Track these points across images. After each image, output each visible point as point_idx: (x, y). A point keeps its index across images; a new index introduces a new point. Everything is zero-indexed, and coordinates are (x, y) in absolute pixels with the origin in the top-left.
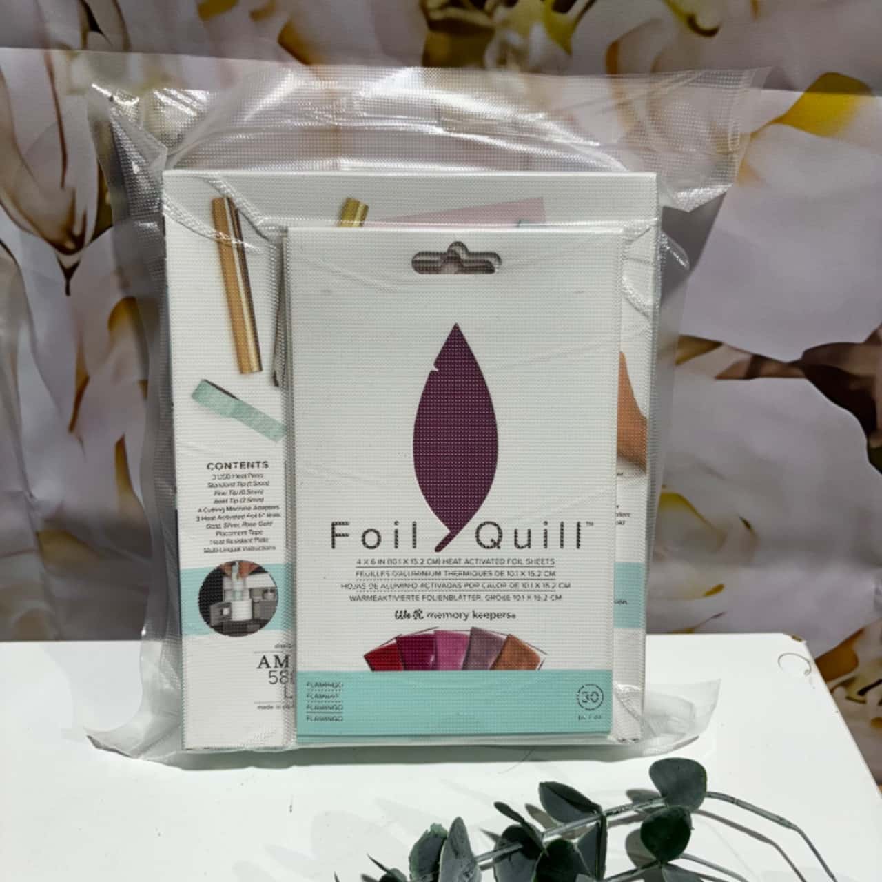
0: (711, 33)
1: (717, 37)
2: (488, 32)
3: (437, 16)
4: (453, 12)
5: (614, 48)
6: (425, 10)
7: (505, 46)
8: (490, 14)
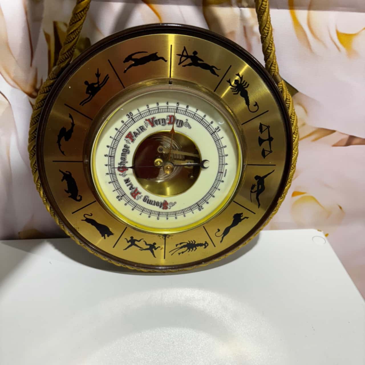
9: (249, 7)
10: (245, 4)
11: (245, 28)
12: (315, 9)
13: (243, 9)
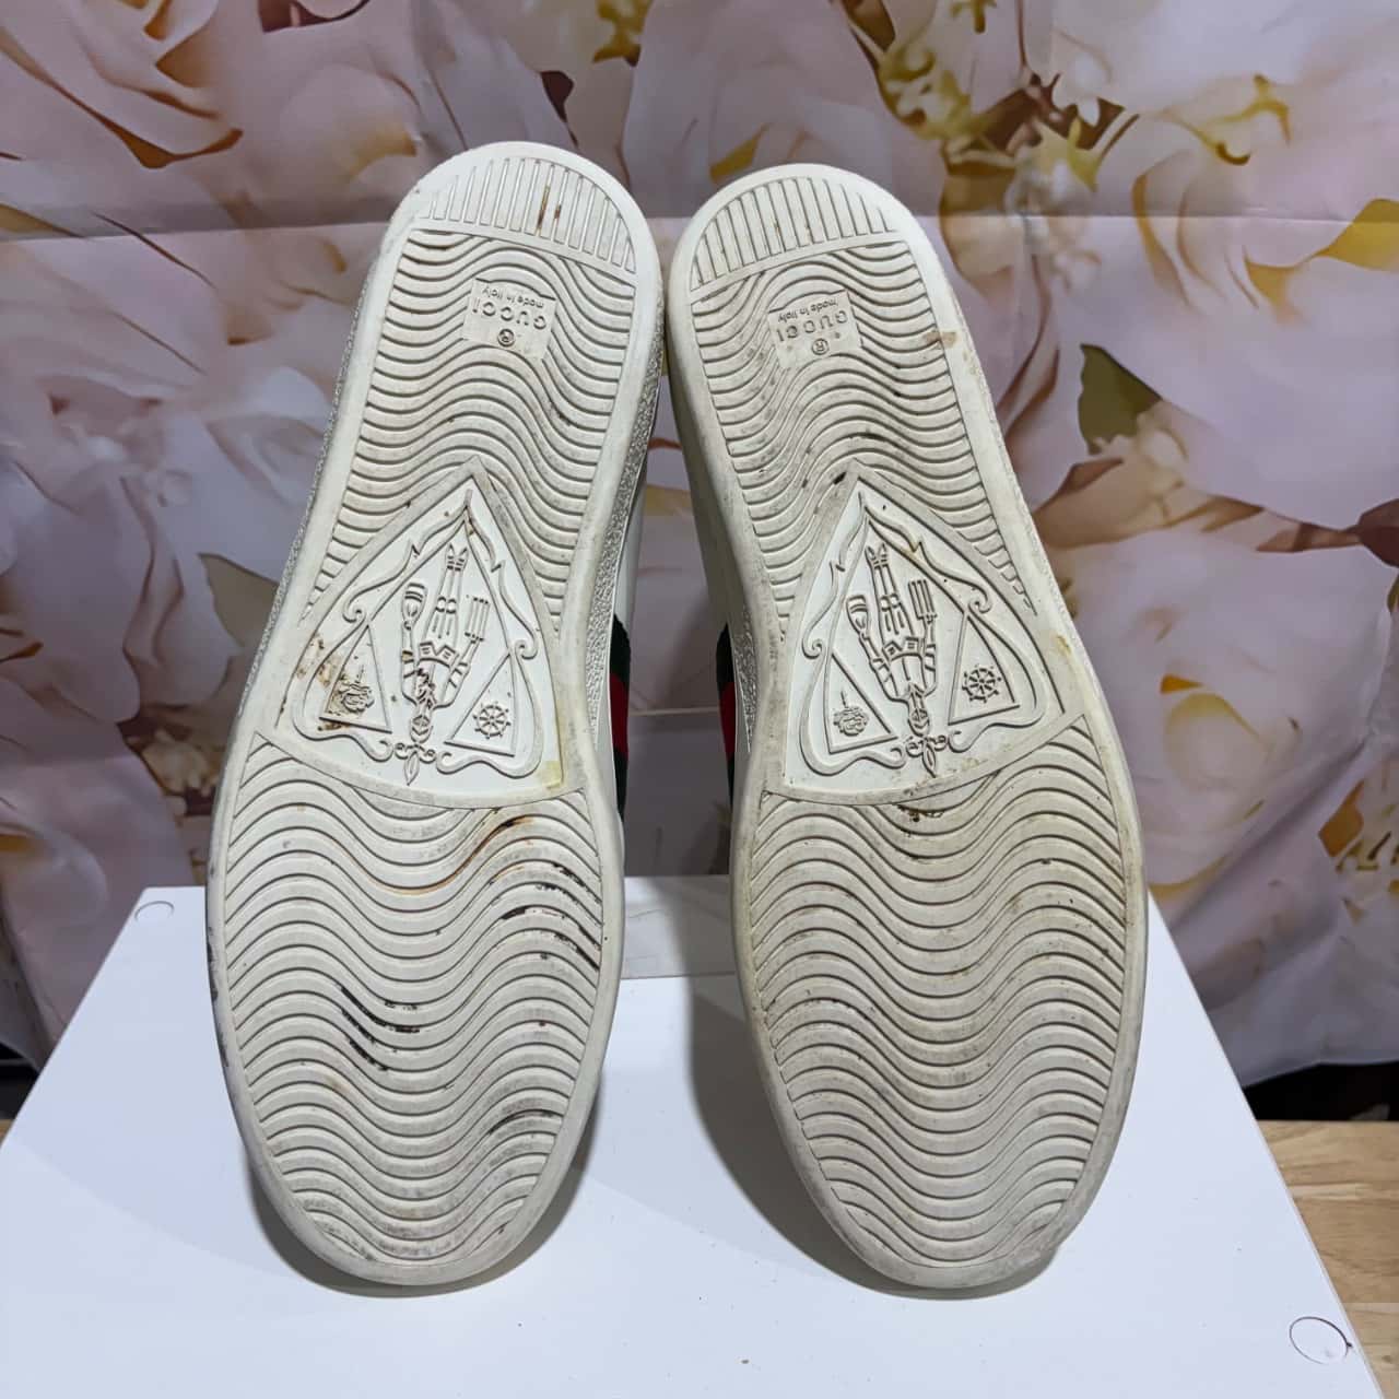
0: (1243, 161)
1: (1247, 165)
2: (1009, 173)
3: (956, 160)
4: (974, 155)
5: (1141, 182)
6: (945, 155)
7: (1027, 186)
8: (1012, 155)
9: (1043, 213)
10: (1037, 208)
11: (1034, 258)
12: (1196, 214)
13: (1030, 218)
